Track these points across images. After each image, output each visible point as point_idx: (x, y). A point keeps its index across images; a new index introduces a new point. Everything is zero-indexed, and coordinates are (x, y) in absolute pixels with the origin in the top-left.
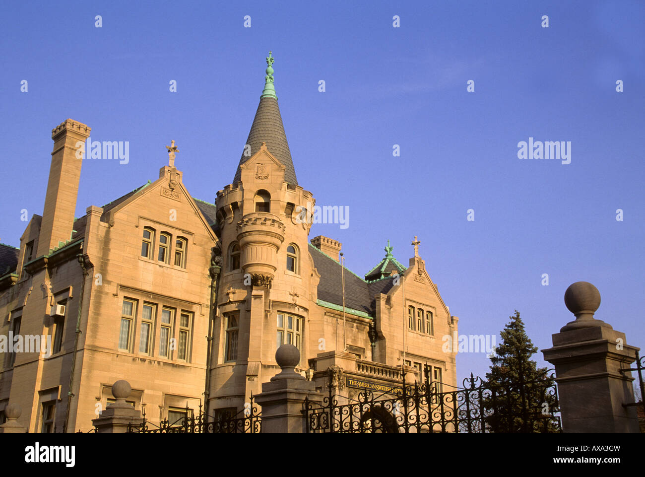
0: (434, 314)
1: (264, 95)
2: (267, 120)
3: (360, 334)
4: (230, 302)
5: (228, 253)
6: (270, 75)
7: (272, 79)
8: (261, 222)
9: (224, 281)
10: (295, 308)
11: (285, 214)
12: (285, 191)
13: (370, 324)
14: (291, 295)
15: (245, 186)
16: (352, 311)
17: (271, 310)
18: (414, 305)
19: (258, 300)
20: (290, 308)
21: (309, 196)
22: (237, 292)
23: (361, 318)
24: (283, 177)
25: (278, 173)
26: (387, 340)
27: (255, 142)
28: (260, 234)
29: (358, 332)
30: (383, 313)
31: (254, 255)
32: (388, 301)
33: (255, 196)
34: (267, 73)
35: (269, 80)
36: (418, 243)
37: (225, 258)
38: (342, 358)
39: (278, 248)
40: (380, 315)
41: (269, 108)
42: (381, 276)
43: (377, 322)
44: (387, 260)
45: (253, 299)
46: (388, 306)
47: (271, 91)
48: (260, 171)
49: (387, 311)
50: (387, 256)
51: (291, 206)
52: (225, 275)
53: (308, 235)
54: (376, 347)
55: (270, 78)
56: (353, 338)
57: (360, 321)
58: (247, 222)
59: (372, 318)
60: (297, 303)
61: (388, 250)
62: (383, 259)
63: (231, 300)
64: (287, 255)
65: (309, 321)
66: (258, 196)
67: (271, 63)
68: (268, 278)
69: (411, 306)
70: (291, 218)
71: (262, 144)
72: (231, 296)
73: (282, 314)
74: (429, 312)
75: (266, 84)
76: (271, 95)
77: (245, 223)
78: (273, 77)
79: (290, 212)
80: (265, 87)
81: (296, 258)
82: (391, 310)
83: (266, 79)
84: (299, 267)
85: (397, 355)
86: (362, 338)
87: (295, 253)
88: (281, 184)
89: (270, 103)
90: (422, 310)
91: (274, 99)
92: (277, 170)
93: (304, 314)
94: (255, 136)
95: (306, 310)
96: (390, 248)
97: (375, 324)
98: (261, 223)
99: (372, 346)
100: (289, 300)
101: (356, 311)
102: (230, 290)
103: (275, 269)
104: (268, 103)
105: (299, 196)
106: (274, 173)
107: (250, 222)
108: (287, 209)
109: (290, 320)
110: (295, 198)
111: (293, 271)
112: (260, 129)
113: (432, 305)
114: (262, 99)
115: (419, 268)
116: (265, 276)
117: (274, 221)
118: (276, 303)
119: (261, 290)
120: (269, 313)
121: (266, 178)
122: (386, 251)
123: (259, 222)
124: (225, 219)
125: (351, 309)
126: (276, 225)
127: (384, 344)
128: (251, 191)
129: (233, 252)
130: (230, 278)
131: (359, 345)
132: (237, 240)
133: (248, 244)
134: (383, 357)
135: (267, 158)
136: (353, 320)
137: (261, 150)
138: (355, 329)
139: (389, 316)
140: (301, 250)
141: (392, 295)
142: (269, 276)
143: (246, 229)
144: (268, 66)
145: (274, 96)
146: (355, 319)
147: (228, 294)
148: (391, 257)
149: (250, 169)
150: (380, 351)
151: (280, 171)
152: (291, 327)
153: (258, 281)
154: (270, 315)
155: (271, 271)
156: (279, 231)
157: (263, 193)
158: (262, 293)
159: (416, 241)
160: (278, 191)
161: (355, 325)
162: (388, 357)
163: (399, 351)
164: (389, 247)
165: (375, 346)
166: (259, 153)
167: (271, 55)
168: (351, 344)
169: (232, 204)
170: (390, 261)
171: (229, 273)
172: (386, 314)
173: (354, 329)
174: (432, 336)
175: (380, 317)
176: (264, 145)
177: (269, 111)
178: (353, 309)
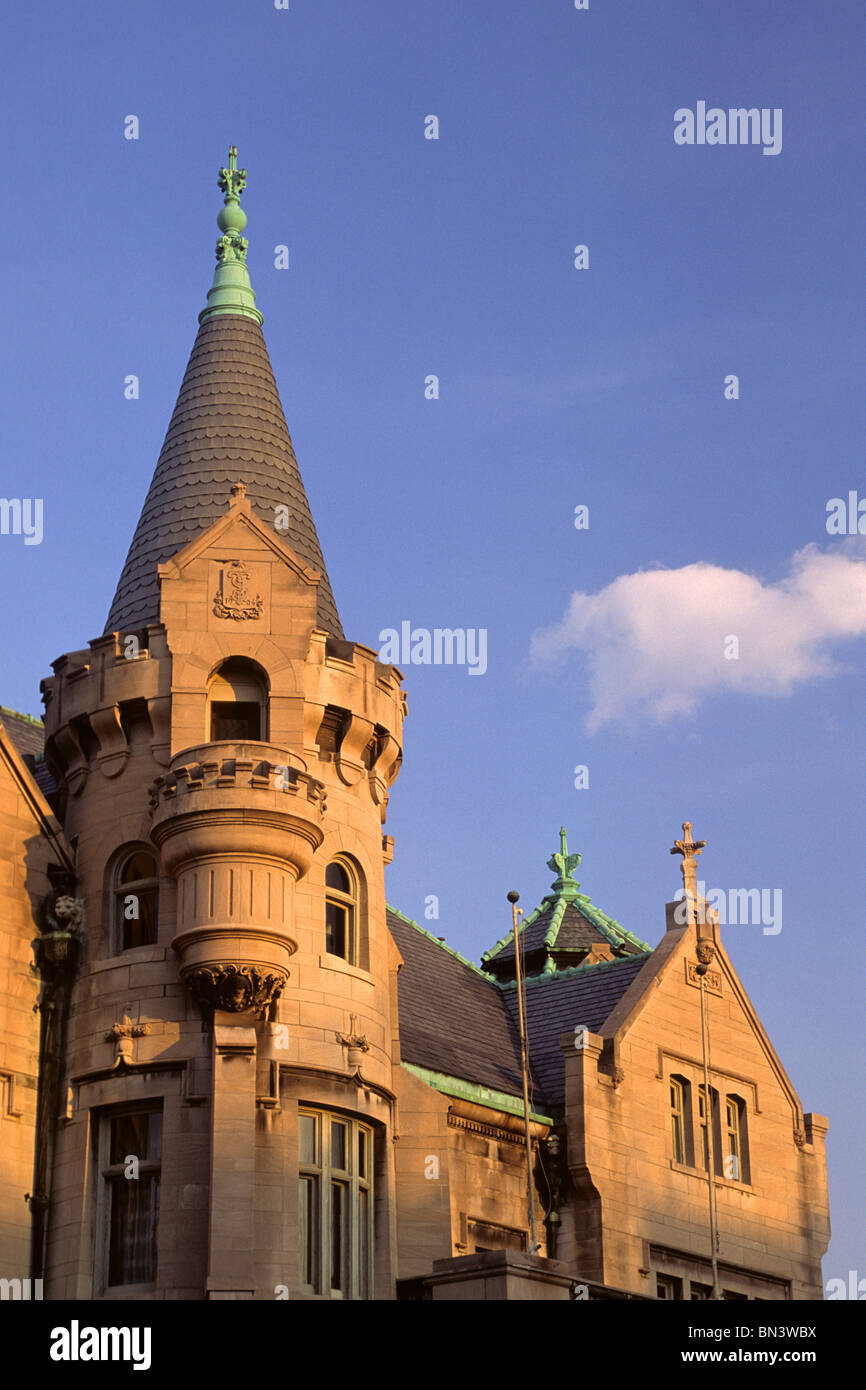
0: (750, 1106)
1: (216, 308)
2: (234, 400)
3: (508, 1178)
4: (125, 1069)
5: (106, 885)
6: (235, 233)
7: (242, 249)
8: (250, 776)
9: (94, 991)
10: (356, 1092)
11: (317, 748)
12: (321, 663)
13: (543, 1143)
14: (344, 1043)
15: (176, 642)
16: (484, 1095)
17: (277, 1099)
18: (687, 1072)
19: (237, 1064)
20: (339, 1090)
21: (393, 683)
22: (148, 1030)
23: (515, 1122)
24: (312, 615)
25: (294, 598)
26: (605, 1202)
27: (192, 480)
28: (245, 823)
29: (504, 1171)
30: (588, 1104)
31: (223, 900)
32: (607, 1059)
33: (210, 676)
34: (224, 226)
35: (229, 253)
36: (696, 846)
37: (96, 903)
38: (529, 1278)
39: (301, 871)
40: (583, 1108)
41: (236, 357)
42: (543, 962)
43: (572, 1134)
44: (562, 901)
45: (219, 1059)
46: (606, 1078)
47: (240, 294)
48: (228, 590)
49: (602, 1097)
50: (557, 886)
51: (337, 722)
52: (98, 965)
53: (383, 822)
54: (562, 1229)
55: (236, 245)
56: (487, 1191)
57: (509, 1132)
58: (198, 774)
59: (551, 1121)
60: (366, 1074)
61: (562, 864)
62: (546, 899)
63: (128, 1060)
64: (328, 897)
65: (395, 1138)
66: (221, 679)
67: (237, 190)
68: (270, 982)
69: (678, 1078)
70: (337, 762)
71: (234, 491)
72: (127, 1045)
73: (313, 1113)
74: (733, 1097)
75: (218, 267)
76: (242, 308)
77: (190, 781)
78: (245, 243)
79: (332, 740)
80: (217, 278)
81: (351, 907)
82: (618, 1092)
83: (220, 250)
84: (365, 939)
85: (636, 1259)
86: (516, 1193)
87: (346, 889)
88: (306, 640)
89: (241, 336)
90: (714, 1093)
91: (251, 322)
92: (290, 587)
93: (380, 1113)
94: (194, 457)
95: (388, 1097)
96: (568, 860)
97: (563, 1143)
98: (253, 782)
99: (547, 1222)
100: (335, 1060)
101: (494, 1094)
102: (122, 1023)
103: (292, 947)
104: (234, 335)
105: (365, 681)
106: (279, 598)
107: (211, 778)
108: (324, 731)
109: (339, 1132)
110: (350, 690)
111: (343, 957)
112: (209, 433)
113: (742, 1074)
114: (209, 322)
115: (700, 940)
116: (264, 974)
117: (294, 775)
118: (293, 1076)
119: (246, 1026)
120: (269, 1113)
121: (253, 615)
122: (554, 866)
123: (242, 778)
124: (88, 759)
125: (481, 1088)
126: (302, 788)
127: (595, 1216)
128: (195, 659)
129: (124, 881)
130: (119, 979)
131: (505, 1220)
132: (148, 840)
133: (198, 856)
134: (590, 1262)
135: (252, 542)
136: (488, 1129)
137: (233, 514)
138: (492, 1161)
139: (611, 1114)
140: (370, 878)
141: (618, 1038)
142: (276, 974)
143: (198, 801)
144: (227, 202)
145: (251, 311)
146: (497, 1126)
147: (113, 1039)
148: (574, 891)
149: (194, 581)
150: (581, 1240)
151: (303, 593)
152: (340, 1161)
153: (236, 994)
154: (274, 1117)
155: (280, 955)
156: (307, 811)
157: (238, 669)
158: (248, 1037)
159: (689, 841)
160: (296, 663)
161: (493, 1144)
162: (610, 1266)
163: (643, 1240)
164: (567, 853)
165: (559, 1224)
166: (224, 522)
167: (234, 162)
168: (481, 1215)
169: (125, 707)
170: (570, 906)
171: (115, 962)
172: (599, 1106)
173: (490, 1161)
174: (746, 1188)
175: (582, 1118)
176: (241, 495)
177: (239, 368)
178: (487, 1086)
